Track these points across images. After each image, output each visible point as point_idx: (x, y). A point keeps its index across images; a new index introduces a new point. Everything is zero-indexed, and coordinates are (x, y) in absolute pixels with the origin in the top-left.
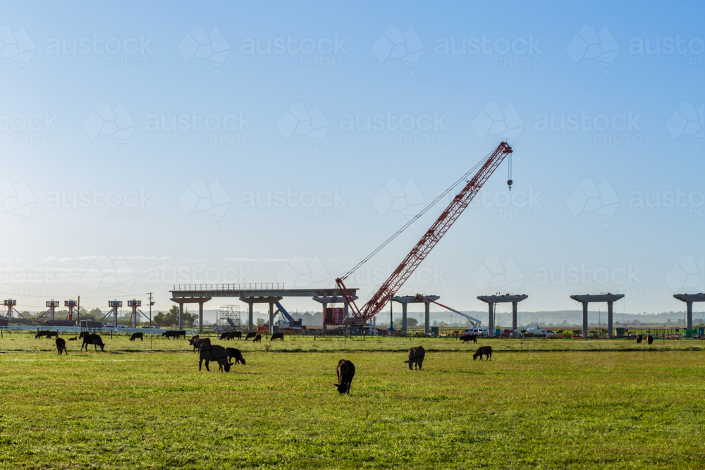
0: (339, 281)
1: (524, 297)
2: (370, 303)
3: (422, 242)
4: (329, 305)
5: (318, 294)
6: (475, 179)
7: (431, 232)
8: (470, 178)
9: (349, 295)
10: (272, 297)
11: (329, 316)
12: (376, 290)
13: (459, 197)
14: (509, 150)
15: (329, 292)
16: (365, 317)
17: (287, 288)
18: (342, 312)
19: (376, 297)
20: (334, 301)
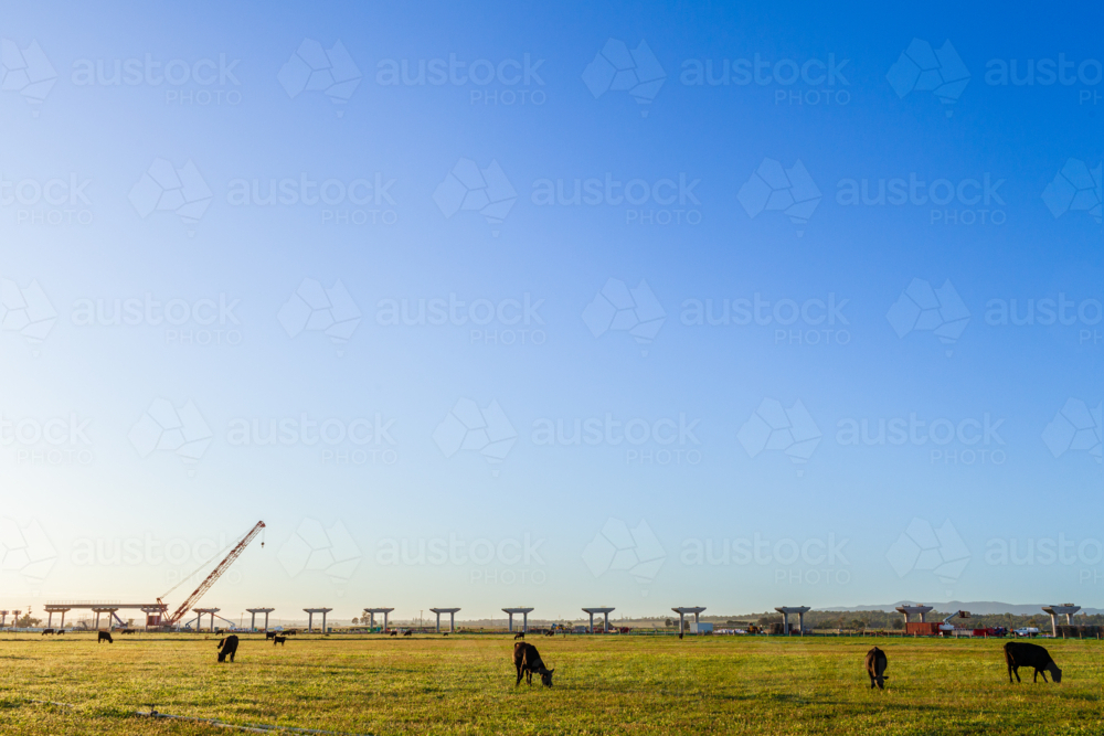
0: (158, 599)
1: (273, 609)
2: (176, 613)
3: (210, 577)
4: (151, 614)
5: (144, 607)
6: (243, 541)
7: (215, 571)
8: (240, 541)
9: (163, 608)
10: (112, 609)
11: (151, 621)
12: (181, 605)
13: (234, 551)
14: (263, 525)
15: (151, 606)
16: (172, 621)
17: (122, 603)
18: (159, 617)
19: (181, 609)
20: (154, 611)
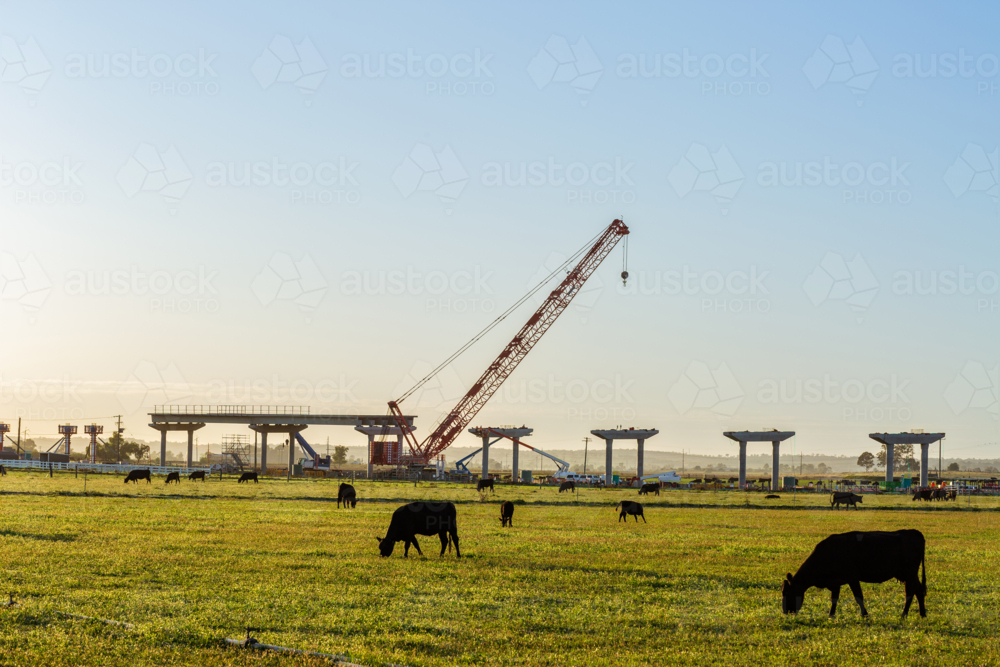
0: (392, 405)
1: (654, 432)
2: (434, 436)
3: (505, 354)
5: (362, 422)
6: (578, 269)
7: (517, 340)
8: (571, 268)
9: (404, 424)
10: (293, 425)
11: (378, 452)
12: (443, 418)
13: (557, 293)
14: (624, 231)
15: (377, 419)
16: (427, 455)
17: (313, 413)
18: (397, 446)
19: (443, 427)
20: (385, 432)
